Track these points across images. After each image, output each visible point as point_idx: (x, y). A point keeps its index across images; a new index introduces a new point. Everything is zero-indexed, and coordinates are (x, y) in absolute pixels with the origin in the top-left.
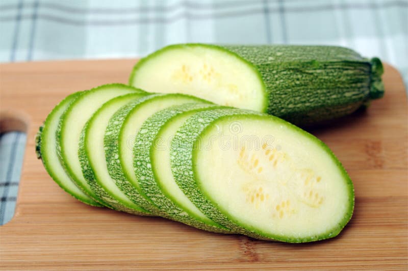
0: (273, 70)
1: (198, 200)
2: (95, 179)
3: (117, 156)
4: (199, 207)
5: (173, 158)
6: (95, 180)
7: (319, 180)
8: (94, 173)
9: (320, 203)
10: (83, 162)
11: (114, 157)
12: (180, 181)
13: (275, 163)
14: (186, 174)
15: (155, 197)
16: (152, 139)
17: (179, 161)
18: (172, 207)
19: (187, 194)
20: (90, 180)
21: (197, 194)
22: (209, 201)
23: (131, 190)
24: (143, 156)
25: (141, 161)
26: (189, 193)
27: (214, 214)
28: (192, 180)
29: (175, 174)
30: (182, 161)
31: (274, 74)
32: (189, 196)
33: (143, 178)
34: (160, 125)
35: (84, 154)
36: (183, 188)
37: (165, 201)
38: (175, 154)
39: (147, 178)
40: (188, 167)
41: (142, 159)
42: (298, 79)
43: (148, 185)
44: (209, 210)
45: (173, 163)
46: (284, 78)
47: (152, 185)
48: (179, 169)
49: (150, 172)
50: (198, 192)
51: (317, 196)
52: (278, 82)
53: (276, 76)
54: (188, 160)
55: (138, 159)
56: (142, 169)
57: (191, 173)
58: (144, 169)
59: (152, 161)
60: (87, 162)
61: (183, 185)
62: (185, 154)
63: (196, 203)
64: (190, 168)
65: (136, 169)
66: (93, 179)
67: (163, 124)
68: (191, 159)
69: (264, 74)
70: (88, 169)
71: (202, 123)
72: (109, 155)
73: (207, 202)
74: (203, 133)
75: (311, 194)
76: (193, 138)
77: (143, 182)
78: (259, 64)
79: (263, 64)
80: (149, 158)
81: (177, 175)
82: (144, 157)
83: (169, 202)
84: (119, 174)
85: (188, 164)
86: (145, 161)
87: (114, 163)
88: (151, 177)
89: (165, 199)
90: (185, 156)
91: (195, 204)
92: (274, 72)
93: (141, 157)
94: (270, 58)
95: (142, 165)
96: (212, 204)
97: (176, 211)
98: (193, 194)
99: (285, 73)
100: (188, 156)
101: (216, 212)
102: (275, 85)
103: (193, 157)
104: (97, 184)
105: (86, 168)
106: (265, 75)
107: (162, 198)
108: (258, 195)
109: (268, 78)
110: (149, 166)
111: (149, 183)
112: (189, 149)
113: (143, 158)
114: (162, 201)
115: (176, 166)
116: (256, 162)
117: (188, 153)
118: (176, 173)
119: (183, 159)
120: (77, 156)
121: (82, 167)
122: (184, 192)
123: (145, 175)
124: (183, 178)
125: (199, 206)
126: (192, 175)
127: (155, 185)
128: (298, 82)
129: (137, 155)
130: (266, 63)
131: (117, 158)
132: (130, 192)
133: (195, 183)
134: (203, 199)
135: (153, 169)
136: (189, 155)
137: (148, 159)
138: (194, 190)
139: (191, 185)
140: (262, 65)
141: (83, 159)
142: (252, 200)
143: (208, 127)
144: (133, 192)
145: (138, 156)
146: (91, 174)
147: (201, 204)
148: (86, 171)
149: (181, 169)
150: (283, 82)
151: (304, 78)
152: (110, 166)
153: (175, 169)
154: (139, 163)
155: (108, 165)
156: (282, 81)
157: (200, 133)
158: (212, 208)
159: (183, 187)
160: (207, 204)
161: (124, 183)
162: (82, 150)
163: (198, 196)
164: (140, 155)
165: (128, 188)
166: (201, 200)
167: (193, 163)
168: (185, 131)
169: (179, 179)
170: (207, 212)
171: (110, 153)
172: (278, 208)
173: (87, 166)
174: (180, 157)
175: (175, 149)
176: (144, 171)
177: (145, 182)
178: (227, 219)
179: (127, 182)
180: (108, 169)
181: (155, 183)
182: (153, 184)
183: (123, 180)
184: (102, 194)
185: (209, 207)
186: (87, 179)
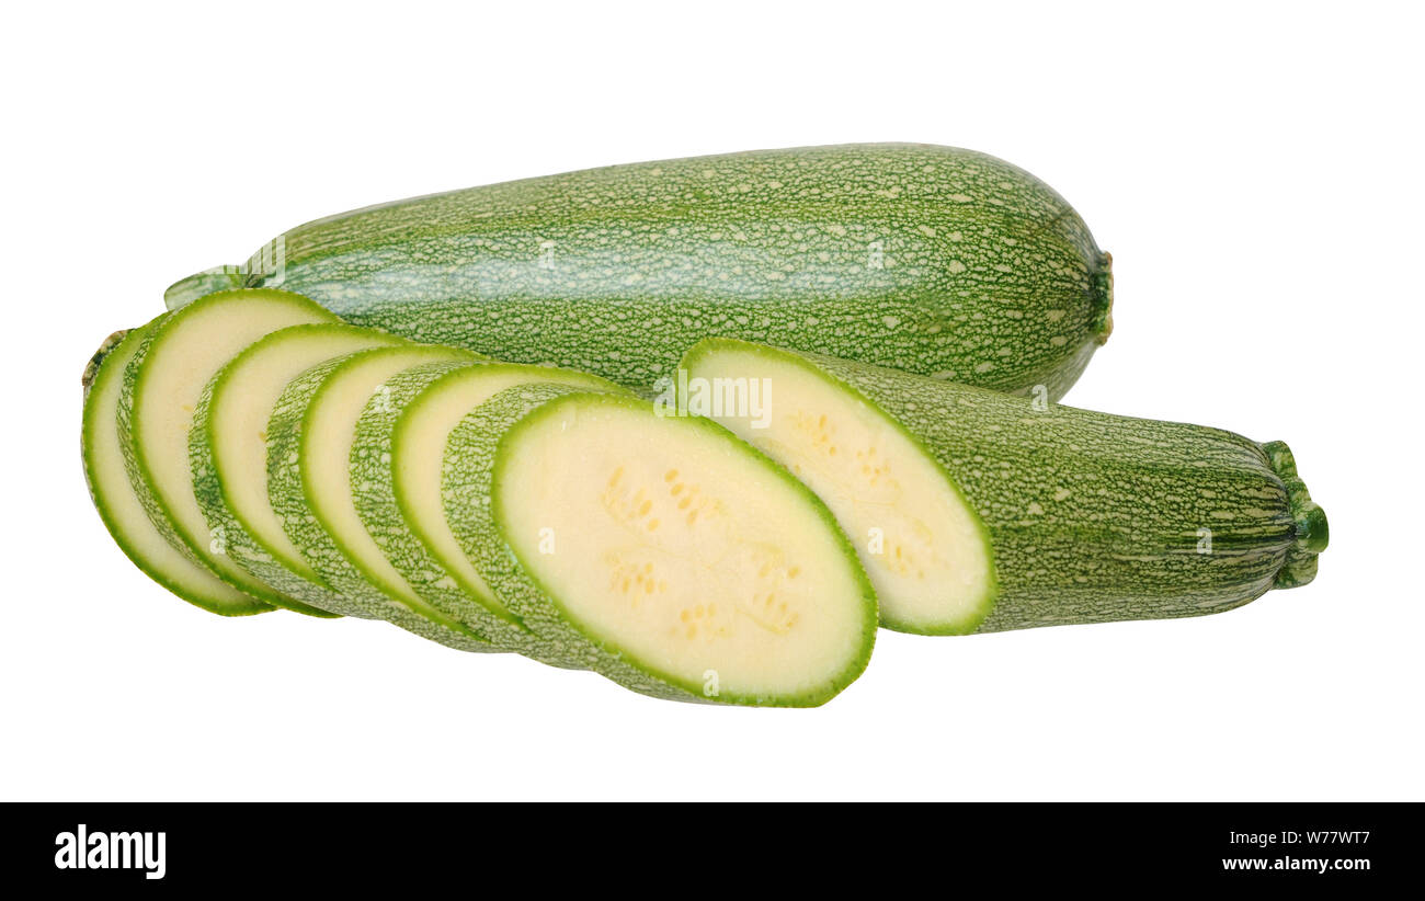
0: (1028, 545)
1: (495, 569)
2: (223, 497)
3: (294, 457)
4: (495, 588)
5: (449, 468)
6: (221, 502)
7: (793, 573)
8: (221, 485)
9: (790, 625)
10: (198, 458)
11: (287, 459)
12: (458, 521)
13: (693, 516)
14: (475, 502)
15: (386, 534)
16: (405, 404)
17: (463, 475)
18: (421, 564)
19: (470, 553)
20: (210, 502)
21: (493, 551)
22: (520, 570)
23: (318, 541)
24: (377, 436)
25: (369, 449)
26: (476, 551)
27: (530, 604)
28: (486, 516)
29: (447, 505)
30: (469, 474)
31: (1027, 555)
32: (474, 558)
33: (365, 486)
34: (430, 379)
35: (204, 438)
36: (463, 538)
37: (409, 546)
38: (454, 459)
39: (375, 487)
40: (481, 488)
41: (372, 444)
42: (1085, 573)
43: (374, 502)
44: (518, 595)
45: (446, 480)
46: (1050, 567)
47: (384, 503)
48: (458, 492)
49: (386, 473)
50: (497, 546)
51: (784, 607)
52: (1030, 574)
53: (1031, 560)
54: (482, 472)
55: (362, 444)
56: (367, 466)
57: (487, 500)
58: (373, 465)
59: (394, 450)
60: (209, 458)
61: (463, 530)
62: (479, 459)
63: (489, 577)
64: (486, 489)
65: (354, 465)
66: (216, 499)
67: (438, 377)
68: (491, 470)
69: (1000, 552)
70: (209, 476)
71: (528, 401)
72: (276, 458)
73: (515, 571)
74: (527, 420)
75: (770, 600)
76: (504, 427)
77: (365, 495)
78: (999, 525)
79: (1010, 525)
80: (388, 441)
81: (454, 506)
82: (379, 439)
83: (418, 548)
84: (294, 500)
85: (482, 481)
86: (378, 448)
87: (285, 475)
88: (384, 483)
89: (409, 541)
90: (477, 463)
91: (484, 579)
92: (1031, 550)
93: (372, 439)
94: (1035, 509)
95: (369, 456)
96: (526, 578)
97: (429, 576)
98: (484, 554)
99: (1057, 554)
100: (485, 463)
101: (533, 600)
102: (1022, 579)
103: (495, 465)
104: (224, 511)
105: (202, 472)
106: (1003, 556)
107: (401, 537)
108: (640, 579)
109: (1009, 563)
110: (386, 458)
111: (377, 499)
112: (489, 448)
113: (376, 441)
114: (401, 545)
115: (453, 485)
116: (646, 509)
117: (484, 458)
118: (450, 502)
119: (471, 471)
120: (186, 443)
121: (195, 472)
122: (464, 549)
123: (373, 479)
124: (467, 513)
125: (495, 584)
126: (489, 505)
127: (390, 502)
128: (1083, 579)
129: (363, 435)
130: (1016, 524)
131: (295, 460)
132: (315, 546)
133: (493, 524)
134: (506, 564)
135: (394, 467)
136: (488, 461)
137: (386, 444)
138: (489, 541)
139: (481, 531)
140: (1004, 527)
141: (198, 450)
142: (625, 587)
143: (540, 410)
144: (321, 546)
145: (365, 438)
146: (214, 486)
147: (500, 578)
148: (202, 480)
149: (465, 493)
150: (1045, 575)
151: (1100, 571)
152: (274, 482)
153: (449, 495)
154: (363, 453)
155: (270, 482)
156: (1042, 572)
157: (519, 417)
158: (526, 587)
159: (463, 534)
160: (515, 578)
161: (303, 522)
162: (199, 430)
163: (496, 557)
164: (369, 435)
165: (312, 535)
166: (501, 569)
167: (494, 478)
168: (486, 414)
169: (456, 517)
170: (514, 600)
171: (278, 453)
172: (685, 616)
173: (207, 468)
174: (465, 467)
175: (455, 448)
176: (370, 471)
177: (369, 496)
178: (558, 617)
179: (311, 519)
180: (269, 491)
181: (393, 499)
182: (388, 499)
183: (302, 515)
184: (234, 539)
185: (520, 585)
186: (203, 500)
